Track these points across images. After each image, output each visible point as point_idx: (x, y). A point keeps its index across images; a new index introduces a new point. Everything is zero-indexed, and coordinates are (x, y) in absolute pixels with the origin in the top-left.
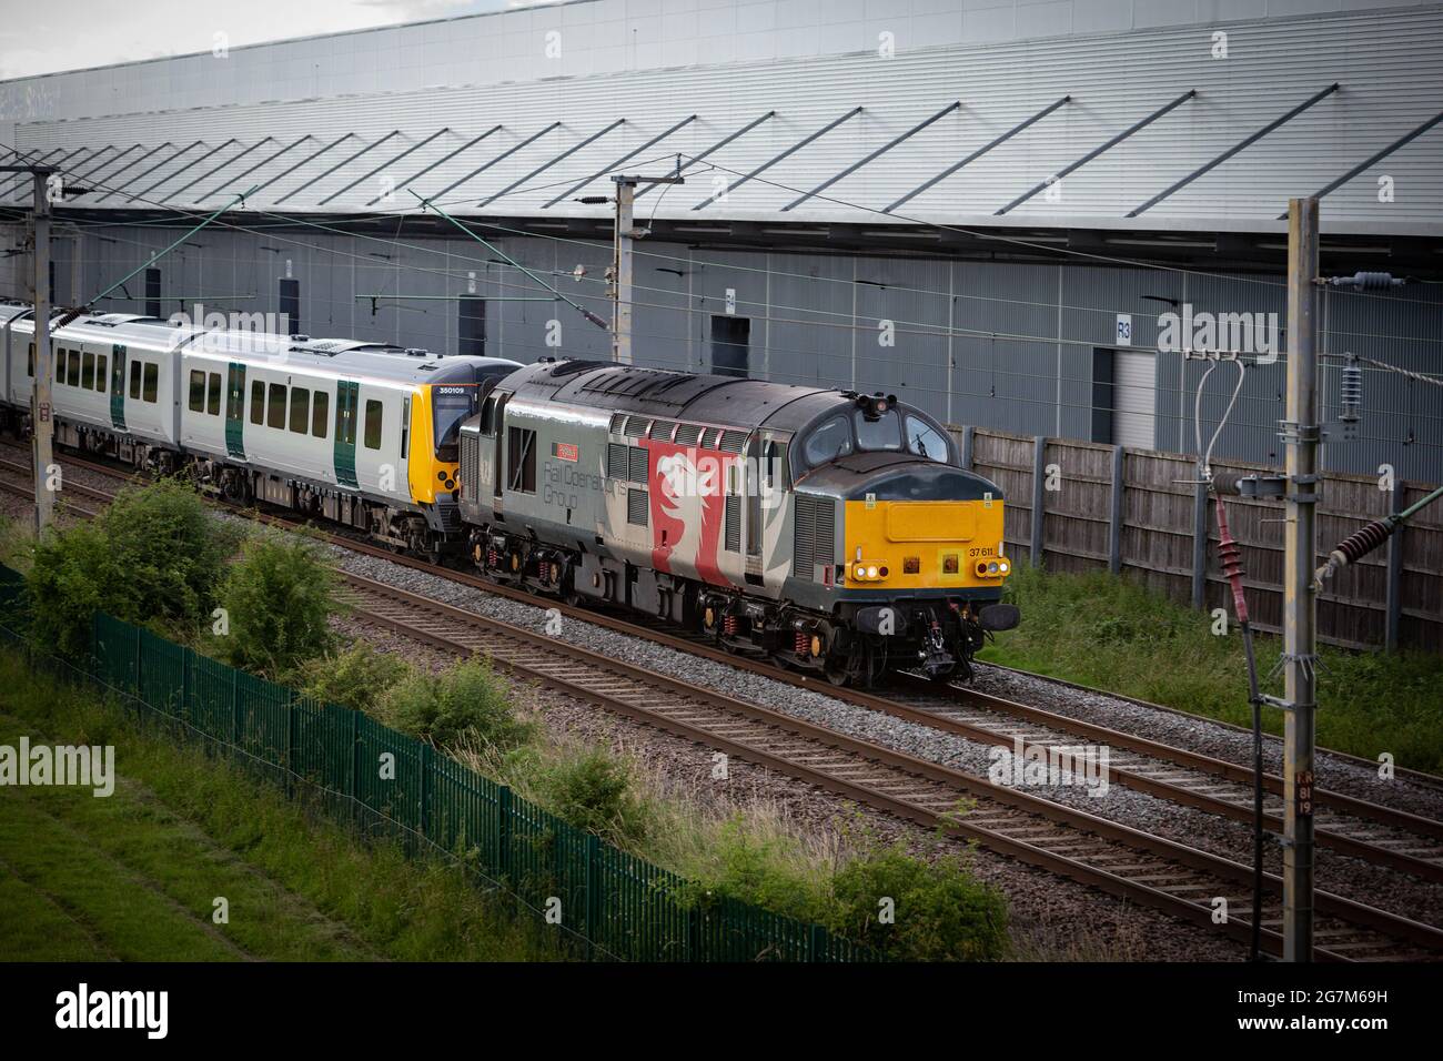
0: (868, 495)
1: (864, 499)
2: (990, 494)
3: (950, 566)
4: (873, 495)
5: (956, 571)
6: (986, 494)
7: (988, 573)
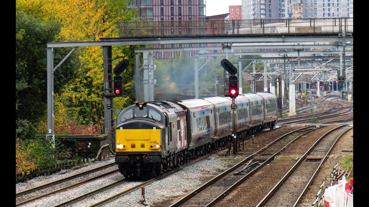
0: (121, 128)
1: (120, 129)
2: (155, 128)
3: (143, 146)
4: (122, 128)
5: (145, 147)
6: (154, 128)
7: (153, 148)
